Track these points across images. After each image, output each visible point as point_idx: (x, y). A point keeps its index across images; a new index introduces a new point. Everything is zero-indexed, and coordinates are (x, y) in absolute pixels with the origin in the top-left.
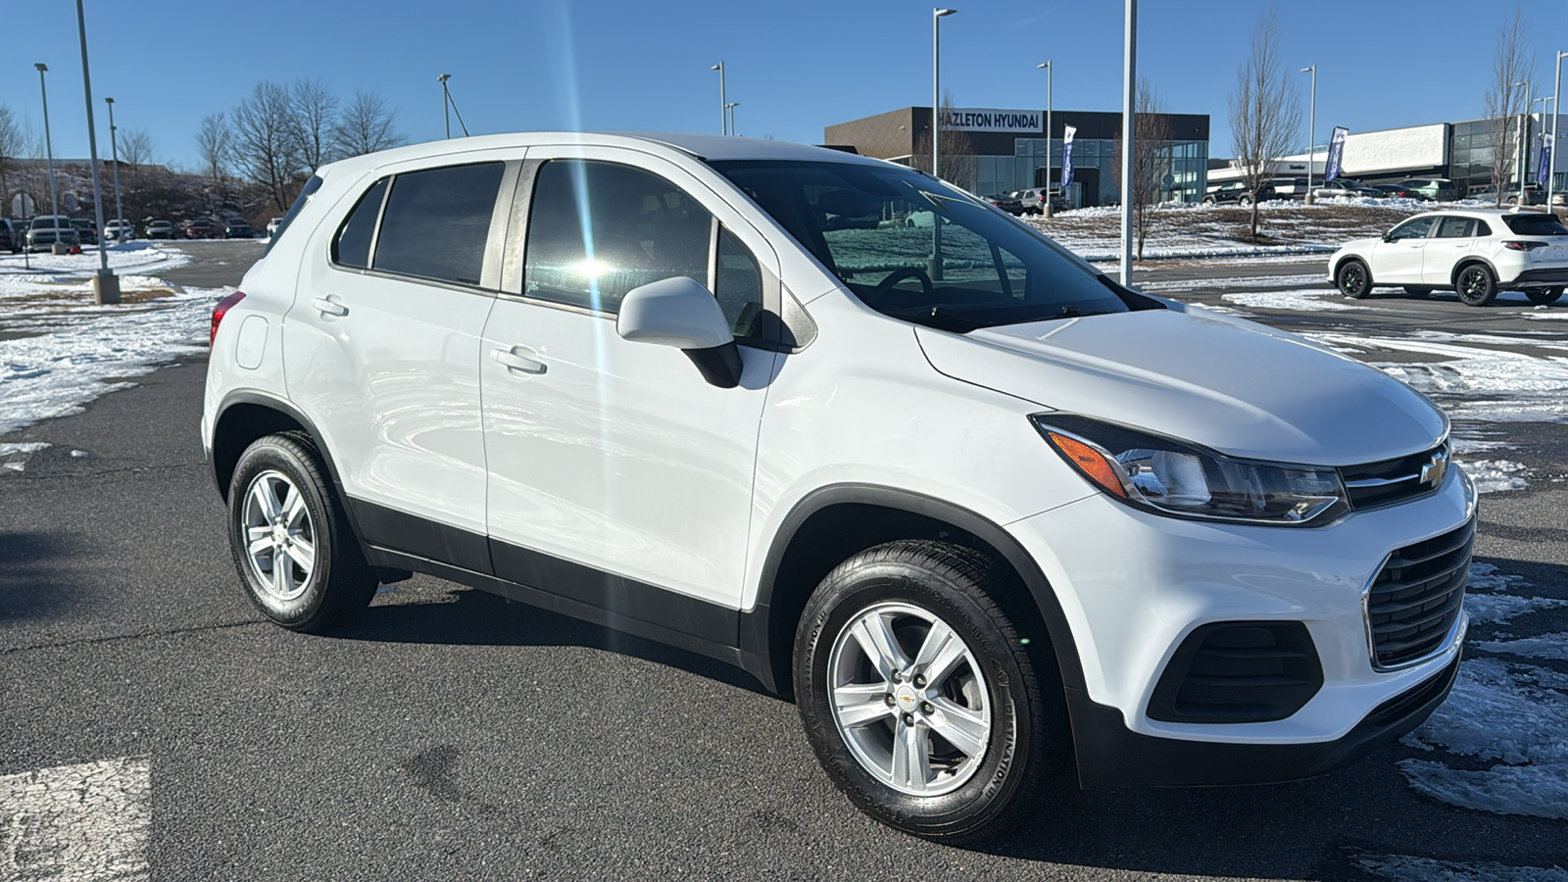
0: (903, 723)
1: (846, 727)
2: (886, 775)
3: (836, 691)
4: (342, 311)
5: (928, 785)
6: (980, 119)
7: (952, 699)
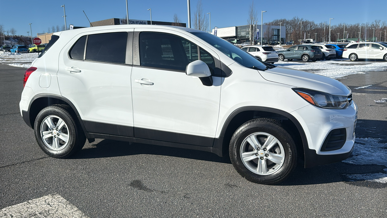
0: (261, 160)
1: (245, 162)
2: (257, 171)
3: (242, 154)
4: (79, 71)
5: (267, 172)
6: (132, 22)
7: (272, 152)
